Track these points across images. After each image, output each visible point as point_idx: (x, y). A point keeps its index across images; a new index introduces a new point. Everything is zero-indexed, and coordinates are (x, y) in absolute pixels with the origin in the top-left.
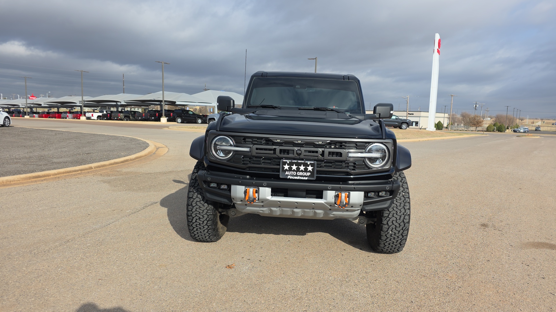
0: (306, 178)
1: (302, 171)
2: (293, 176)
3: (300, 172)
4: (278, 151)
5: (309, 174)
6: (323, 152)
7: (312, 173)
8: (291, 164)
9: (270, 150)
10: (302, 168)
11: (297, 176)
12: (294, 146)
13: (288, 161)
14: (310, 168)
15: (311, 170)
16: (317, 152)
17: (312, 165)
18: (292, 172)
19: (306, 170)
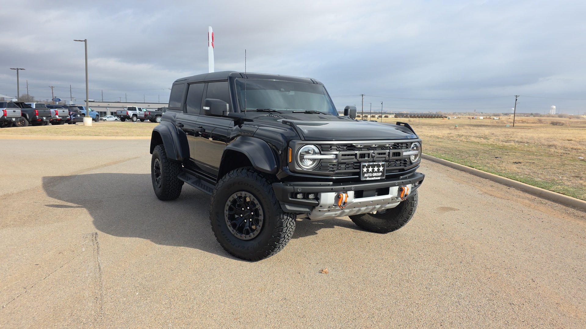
0: (379, 178)
1: (376, 172)
2: (370, 177)
3: (374, 173)
4: (358, 156)
5: (380, 174)
6: (389, 153)
7: (383, 172)
8: (368, 167)
9: (352, 155)
10: (376, 169)
11: (372, 177)
12: (370, 150)
13: (366, 164)
14: (381, 169)
15: (382, 171)
16: (385, 154)
17: (383, 165)
18: (369, 174)
19: (378, 171)
